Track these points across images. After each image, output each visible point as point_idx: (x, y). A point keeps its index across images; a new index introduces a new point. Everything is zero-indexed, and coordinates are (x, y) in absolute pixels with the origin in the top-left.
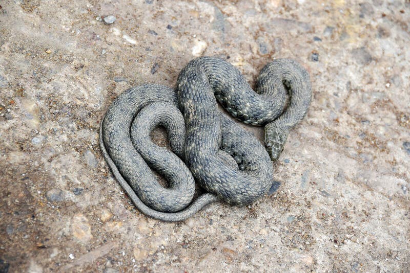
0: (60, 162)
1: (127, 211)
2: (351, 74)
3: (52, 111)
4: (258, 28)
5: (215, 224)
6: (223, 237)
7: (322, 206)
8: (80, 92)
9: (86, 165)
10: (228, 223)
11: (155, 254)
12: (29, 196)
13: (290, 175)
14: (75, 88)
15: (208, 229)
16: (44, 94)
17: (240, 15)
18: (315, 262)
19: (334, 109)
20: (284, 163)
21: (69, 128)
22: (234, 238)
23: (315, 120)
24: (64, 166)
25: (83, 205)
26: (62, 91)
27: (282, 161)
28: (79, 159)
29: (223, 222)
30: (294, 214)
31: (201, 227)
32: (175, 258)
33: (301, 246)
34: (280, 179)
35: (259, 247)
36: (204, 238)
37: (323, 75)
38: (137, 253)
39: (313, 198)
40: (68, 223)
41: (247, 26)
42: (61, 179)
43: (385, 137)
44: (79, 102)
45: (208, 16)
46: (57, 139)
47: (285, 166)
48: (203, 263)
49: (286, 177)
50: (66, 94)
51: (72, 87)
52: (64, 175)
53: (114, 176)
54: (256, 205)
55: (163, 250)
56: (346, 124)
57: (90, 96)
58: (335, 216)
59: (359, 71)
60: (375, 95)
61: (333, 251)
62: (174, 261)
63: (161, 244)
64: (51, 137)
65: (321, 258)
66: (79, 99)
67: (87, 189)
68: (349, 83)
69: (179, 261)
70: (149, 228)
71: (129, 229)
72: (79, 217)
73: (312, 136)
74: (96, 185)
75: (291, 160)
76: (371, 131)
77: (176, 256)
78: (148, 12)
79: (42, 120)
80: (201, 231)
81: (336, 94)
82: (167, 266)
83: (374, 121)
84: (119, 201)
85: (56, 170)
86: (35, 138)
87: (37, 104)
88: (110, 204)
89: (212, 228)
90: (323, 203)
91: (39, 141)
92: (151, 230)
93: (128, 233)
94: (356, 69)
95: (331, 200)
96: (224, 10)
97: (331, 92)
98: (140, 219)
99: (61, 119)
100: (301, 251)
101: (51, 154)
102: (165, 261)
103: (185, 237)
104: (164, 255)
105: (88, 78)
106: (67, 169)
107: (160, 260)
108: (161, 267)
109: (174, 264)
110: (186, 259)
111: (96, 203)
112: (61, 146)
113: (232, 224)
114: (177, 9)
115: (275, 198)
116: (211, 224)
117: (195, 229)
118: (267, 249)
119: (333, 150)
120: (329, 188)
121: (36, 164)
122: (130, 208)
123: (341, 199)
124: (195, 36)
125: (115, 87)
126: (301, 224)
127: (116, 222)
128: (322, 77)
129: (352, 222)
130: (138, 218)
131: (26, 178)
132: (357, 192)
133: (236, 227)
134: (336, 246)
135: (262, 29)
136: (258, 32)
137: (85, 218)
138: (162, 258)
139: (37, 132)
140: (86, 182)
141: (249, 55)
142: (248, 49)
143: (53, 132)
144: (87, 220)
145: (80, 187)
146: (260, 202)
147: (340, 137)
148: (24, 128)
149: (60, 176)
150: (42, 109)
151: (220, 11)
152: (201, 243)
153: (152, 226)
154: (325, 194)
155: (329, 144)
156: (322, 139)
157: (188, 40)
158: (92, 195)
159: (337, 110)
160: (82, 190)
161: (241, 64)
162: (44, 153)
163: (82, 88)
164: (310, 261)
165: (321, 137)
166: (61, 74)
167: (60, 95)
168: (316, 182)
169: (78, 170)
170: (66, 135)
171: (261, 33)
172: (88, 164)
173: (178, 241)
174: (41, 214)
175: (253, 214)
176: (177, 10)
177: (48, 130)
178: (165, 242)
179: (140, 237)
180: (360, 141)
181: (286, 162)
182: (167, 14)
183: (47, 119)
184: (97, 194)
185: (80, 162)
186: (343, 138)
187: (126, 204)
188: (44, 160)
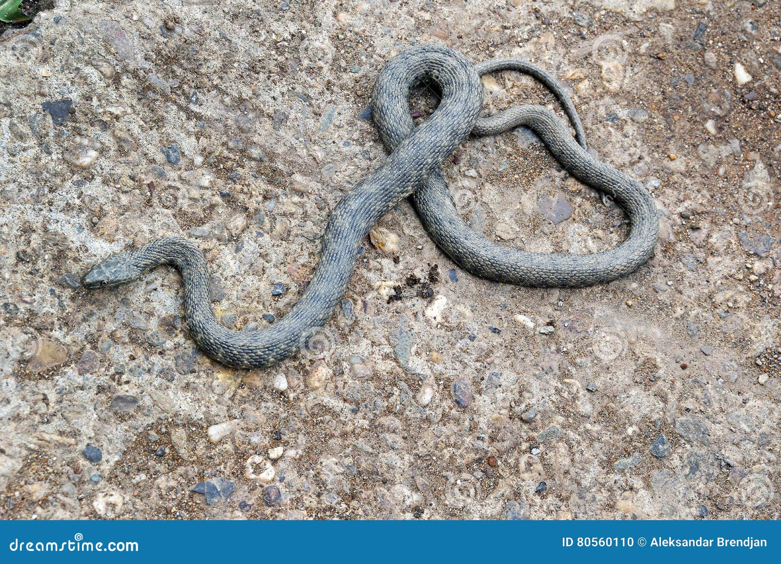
2: (232, 263)
4: (350, 338)
7: (313, 82)
9: (599, 152)
12: (666, 116)
13: (346, 127)
17: (374, 356)
18: (335, 15)
19: (267, 215)
20: (351, 142)
23: (296, 199)
30: (351, 74)
32: (508, 31)
33: (349, 34)
35: (404, 37)
37: (272, 264)
38: (552, 41)
39: (322, 93)
40: (626, 81)
41: (365, 340)
42: (631, 134)
43: (204, 172)
45: (417, 353)
48: (476, 22)
49: (351, 124)
52: (626, 139)
55: (521, 42)
56: (254, 193)
58: (298, 69)
59: (220, 267)
60: (204, 232)
61: (308, 26)
63: (523, 48)
65: (327, 19)
66: (598, 238)
67: (601, 122)
68: (238, 250)
71: (558, 68)
72: (614, 86)
75: (341, 144)
76: (220, 182)
78: (497, 361)
81: (260, 234)
82: (517, 23)
83: (213, 195)
85: (635, 146)
90: (310, 86)
93: (560, 63)
94: (224, 270)
95: (299, 89)
96: (394, 364)
97: (267, 237)
100: (351, 29)
106: (622, 146)
108: (526, 22)
110: (496, 29)
111: (592, 104)
114: (458, 366)
118: (394, 33)
120: (298, 105)
121: (656, 155)
123: (285, 90)
124: (439, 326)
126: (343, 64)
128: (274, 260)
129: (276, 60)
131: (669, 139)
132: (261, 99)
134: (304, 32)
135: (344, 336)
136: (350, 332)
137: (607, 85)
138: (522, 33)
140: (602, 129)
141: (370, 296)
142: (369, 305)
144: (605, 83)
148: (667, 201)
149: (631, 137)
151: (401, 361)
157: (450, 319)
158: (596, 113)
159: (263, 213)
160: (607, 120)
161: (384, 283)
164: (342, 16)
165: (293, 176)
168: (313, 115)
169: (610, 145)
171: (347, 330)
173: (501, 51)
174: (656, 93)
176: (458, 363)
180: (239, 168)
182: (473, 357)
184: (590, 115)
186: (262, 174)
188: (647, 159)
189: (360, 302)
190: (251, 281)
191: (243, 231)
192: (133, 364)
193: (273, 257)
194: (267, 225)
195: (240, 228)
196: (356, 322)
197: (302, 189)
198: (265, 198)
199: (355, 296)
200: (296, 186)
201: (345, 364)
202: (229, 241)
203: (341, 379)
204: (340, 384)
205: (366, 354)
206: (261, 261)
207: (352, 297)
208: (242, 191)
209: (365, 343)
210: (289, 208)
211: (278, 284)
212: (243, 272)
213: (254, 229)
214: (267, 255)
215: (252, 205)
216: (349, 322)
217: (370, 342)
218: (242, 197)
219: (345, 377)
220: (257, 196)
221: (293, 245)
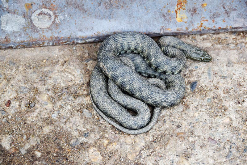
0: (71, 122)
1: (117, 135)
3: (57, 95)
5: (168, 122)
6: (174, 127)
8: (68, 77)
10: (175, 118)
11: (140, 153)
14: (65, 76)
15: (165, 126)
16: (49, 87)
21: (69, 100)
22: (180, 125)
24: (74, 123)
25: (91, 142)
26: (59, 81)
27: (194, 69)
28: (80, 116)
29: (172, 118)
31: (160, 126)
34: (196, 79)
36: (164, 132)
44: (70, 83)
46: (65, 110)
47: (196, 71)
50: (62, 81)
51: (63, 76)
53: (102, 118)
54: (187, 100)
57: (75, 77)
62: (152, 152)
64: (61, 110)
69: (154, 151)
70: (132, 139)
73: (206, 46)
74: (95, 127)
77: (152, 149)
79: (54, 103)
80: (161, 129)
84: (111, 131)
86: (53, 115)
87: (48, 95)
88: (106, 135)
89: (166, 124)
91: (55, 115)
92: (133, 140)
98: (125, 136)
99: (64, 97)
101: (65, 120)
102: (147, 154)
103: (153, 136)
104: (145, 152)
105: (71, 67)
107: (144, 155)
109: (152, 154)
112: (69, 113)
113: (177, 117)
115: (197, 92)
116: (165, 122)
117: (157, 129)
119: (221, 49)
122: (118, 132)
125: (87, 66)
127: (112, 144)
130: (124, 136)
133: (180, 118)
139: (53, 110)
143: (61, 107)
145: (86, 132)
146: (189, 98)
147: (222, 40)
150: (51, 96)
152: (163, 136)
153: (133, 138)
154: (224, 77)
155: (217, 47)
156: (212, 46)
162: (61, 121)
163: (69, 75)
166: (55, 72)
167: (58, 83)
170: (69, 106)
172: (86, 116)
175: (187, 106)
177: (58, 107)
178: (143, 144)
179: (128, 147)
181: (196, 68)
183: (56, 100)
185: (82, 117)
187: (115, 131)
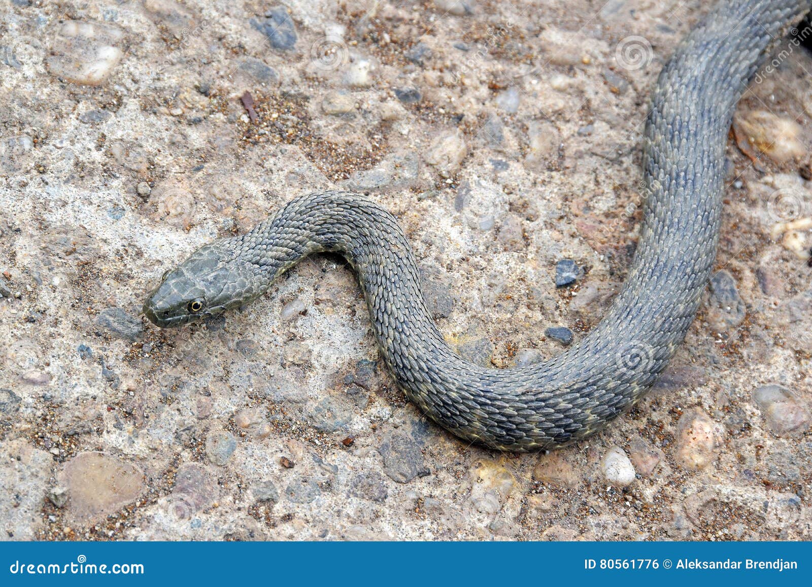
189: (747, 273)
190: (502, 262)
191: (462, 164)
192: (290, 477)
193: (540, 207)
194: (512, 144)
195: (456, 158)
196: (751, 315)
197: (569, 57)
198: (494, 88)
199: (735, 263)
200: (555, 55)
201: (748, 407)
202: (438, 188)
203: (747, 440)
204: (748, 451)
205: (789, 380)
206: (516, 219)
207: (728, 266)
208: (442, 83)
209: (781, 357)
210: (550, 102)
211: (562, 262)
212: (482, 248)
213: (486, 156)
214: (525, 205)
215: (470, 107)
216: (736, 319)
217: (789, 352)
218: (443, 94)
219: (756, 434)
220: (476, 88)
221: (576, 176)
